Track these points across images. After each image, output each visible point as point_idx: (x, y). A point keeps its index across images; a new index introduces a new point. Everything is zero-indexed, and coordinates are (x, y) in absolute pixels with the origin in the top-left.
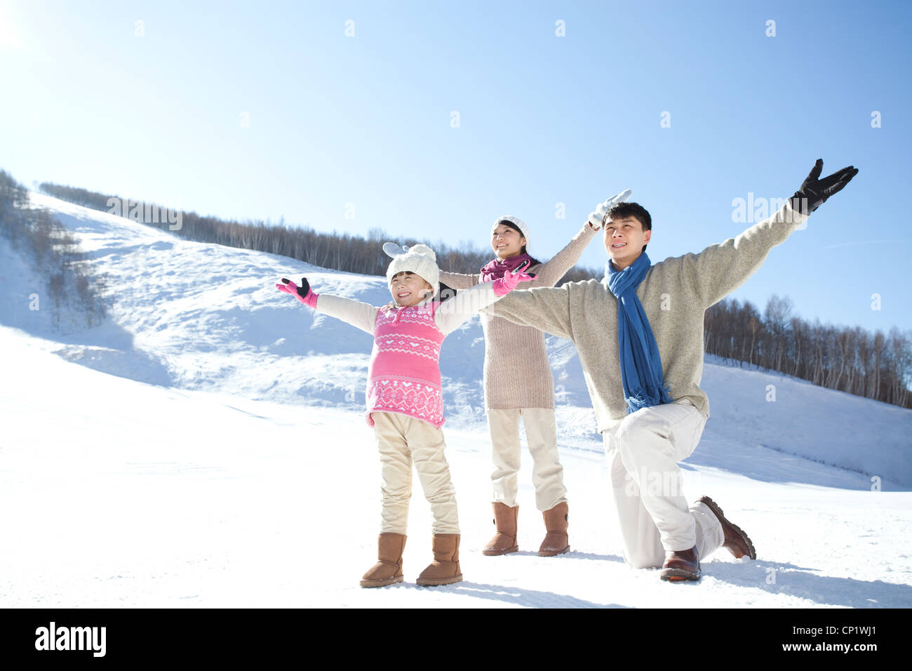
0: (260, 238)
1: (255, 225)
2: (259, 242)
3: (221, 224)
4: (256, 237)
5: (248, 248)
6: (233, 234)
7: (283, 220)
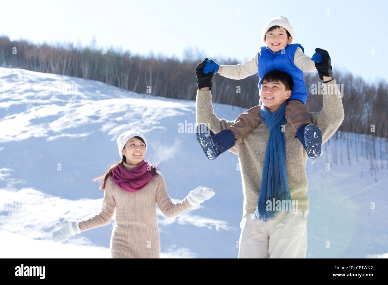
0: (70, 62)
1: (66, 47)
2: (69, 66)
3: (31, 47)
4: (65, 61)
5: (56, 73)
6: (43, 58)
7: (94, 41)
